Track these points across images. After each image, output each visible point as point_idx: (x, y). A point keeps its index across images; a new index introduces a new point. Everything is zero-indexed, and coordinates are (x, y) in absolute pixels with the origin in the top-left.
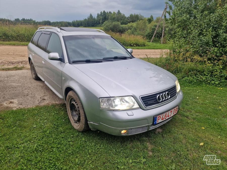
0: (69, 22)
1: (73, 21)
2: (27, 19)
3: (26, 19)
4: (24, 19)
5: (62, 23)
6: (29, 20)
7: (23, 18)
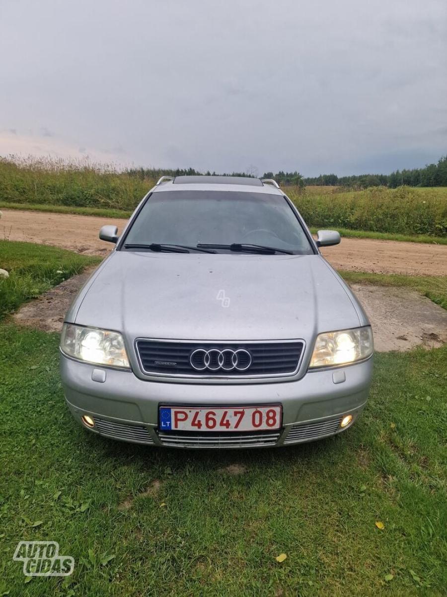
0: (384, 175)
1: (395, 173)
2: (287, 174)
3: (285, 174)
4: (283, 172)
5: (364, 179)
6: (291, 175)
7: (280, 172)
